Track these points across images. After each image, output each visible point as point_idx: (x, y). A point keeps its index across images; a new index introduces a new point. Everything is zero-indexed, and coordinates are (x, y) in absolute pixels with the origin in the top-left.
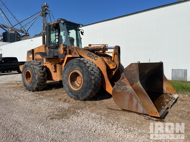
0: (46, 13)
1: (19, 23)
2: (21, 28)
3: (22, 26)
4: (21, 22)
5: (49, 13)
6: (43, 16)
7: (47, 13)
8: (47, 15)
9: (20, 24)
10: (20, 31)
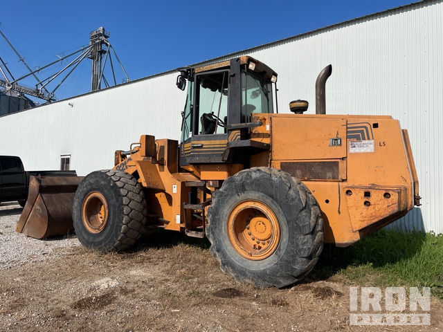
0: (102, 52)
1: (33, 73)
2: (37, 85)
3: (38, 81)
4: (39, 70)
5: (109, 52)
6: (93, 58)
7: (105, 52)
8: (105, 56)
9: (34, 75)
10: (34, 92)
